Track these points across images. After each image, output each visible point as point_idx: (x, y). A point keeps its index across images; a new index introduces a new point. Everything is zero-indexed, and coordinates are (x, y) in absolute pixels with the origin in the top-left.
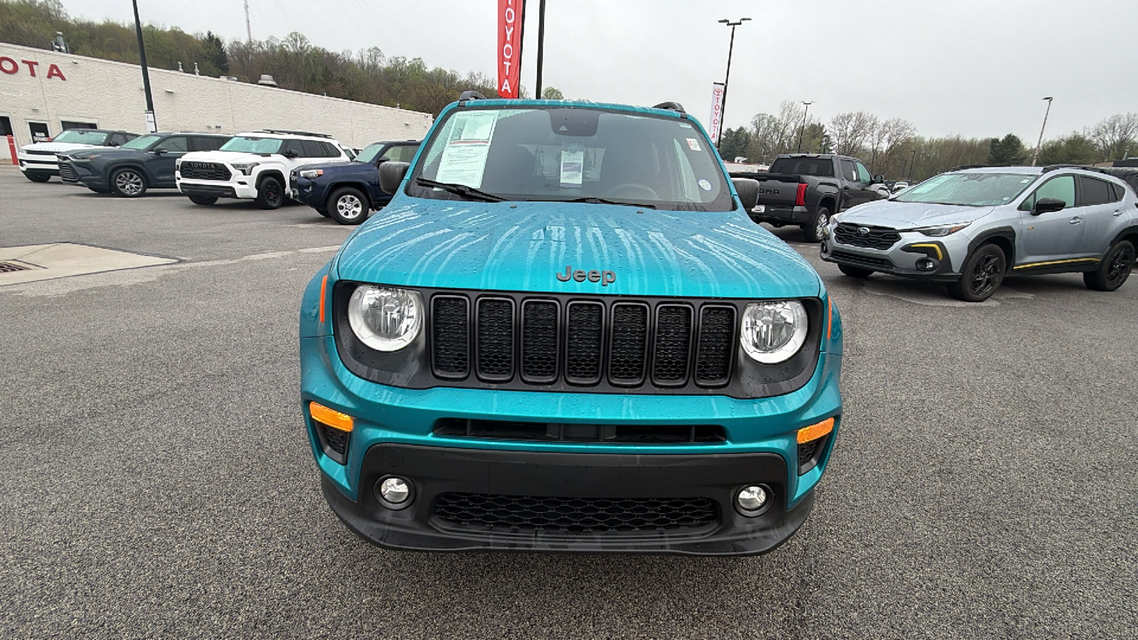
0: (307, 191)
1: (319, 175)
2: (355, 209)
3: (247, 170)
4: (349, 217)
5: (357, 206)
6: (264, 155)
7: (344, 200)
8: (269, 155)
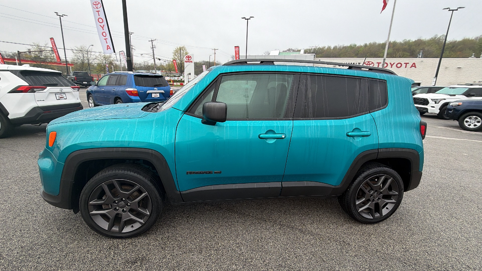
0: (450, 112)
1: (458, 105)
2: (476, 124)
3: (437, 101)
4: (471, 127)
5: (479, 122)
6: (451, 95)
7: (470, 118)
8: (454, 95)
